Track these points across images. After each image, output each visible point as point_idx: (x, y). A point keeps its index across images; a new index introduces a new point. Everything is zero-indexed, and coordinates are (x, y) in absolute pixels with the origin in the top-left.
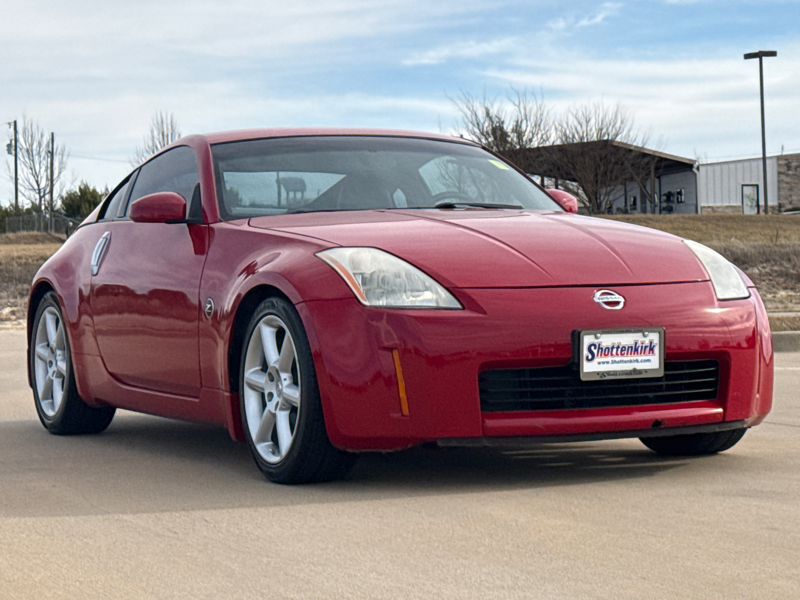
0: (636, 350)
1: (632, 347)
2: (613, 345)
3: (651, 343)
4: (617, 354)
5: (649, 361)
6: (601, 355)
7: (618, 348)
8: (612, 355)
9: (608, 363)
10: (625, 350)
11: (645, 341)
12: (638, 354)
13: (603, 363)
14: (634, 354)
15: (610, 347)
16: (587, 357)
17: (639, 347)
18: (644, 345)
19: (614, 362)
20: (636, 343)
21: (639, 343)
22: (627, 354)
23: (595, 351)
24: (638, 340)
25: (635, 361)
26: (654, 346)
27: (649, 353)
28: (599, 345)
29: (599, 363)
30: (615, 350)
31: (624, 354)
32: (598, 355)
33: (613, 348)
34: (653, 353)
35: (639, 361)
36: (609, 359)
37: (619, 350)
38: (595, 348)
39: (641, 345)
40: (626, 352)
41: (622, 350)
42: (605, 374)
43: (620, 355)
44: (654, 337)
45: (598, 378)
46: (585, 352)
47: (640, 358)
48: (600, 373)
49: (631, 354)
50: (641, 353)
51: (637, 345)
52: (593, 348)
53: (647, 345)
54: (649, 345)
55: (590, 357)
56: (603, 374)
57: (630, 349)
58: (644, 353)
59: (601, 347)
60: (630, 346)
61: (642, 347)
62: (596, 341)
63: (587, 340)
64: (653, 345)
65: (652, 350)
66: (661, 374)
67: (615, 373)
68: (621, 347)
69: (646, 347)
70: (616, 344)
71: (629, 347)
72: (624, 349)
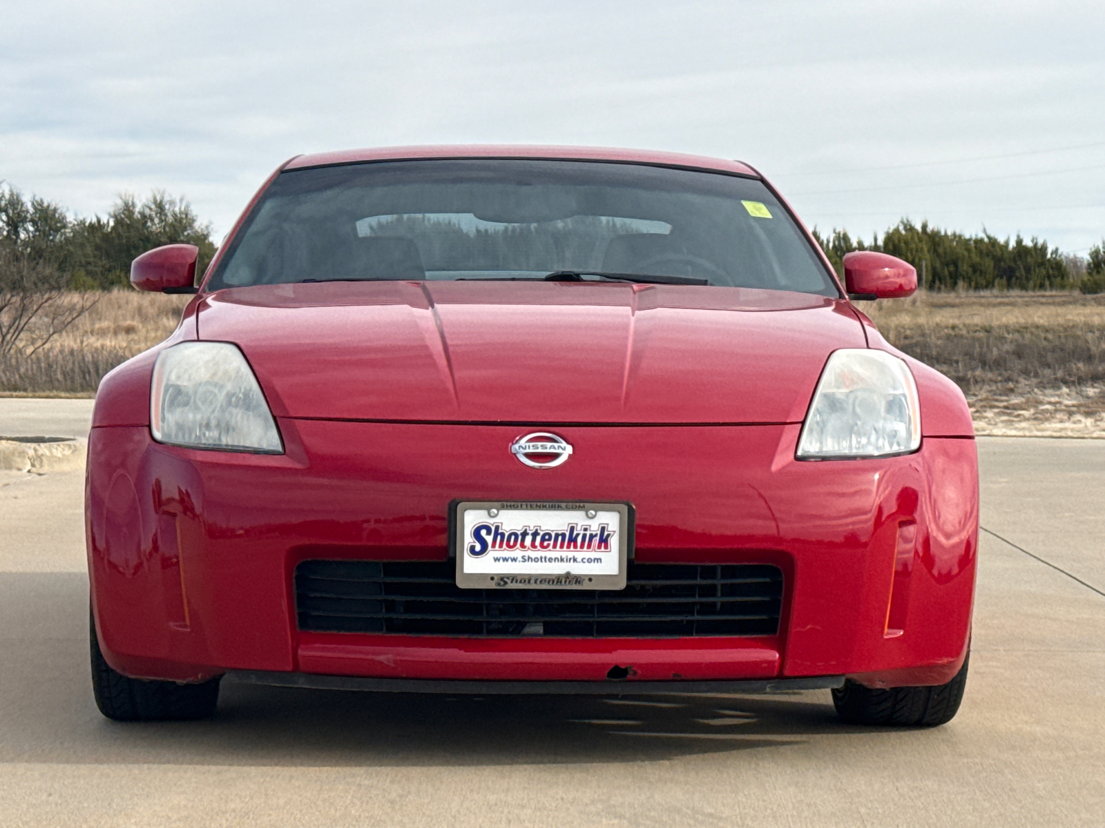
0: (573, 540)
1: (563, 535)
2: (526, 530)
3: (603, 529)
4: (533, 545)
5: (598, 560)
6: (501, 546)
7: (535, 534)
8: (523, 546)
9: (514, 560)
10: (550, 539)
11: (590, 526)
12: (575, 547)
13: (505, 560)
14: (568, 547)
15: (519, 533)
16: (472, 550)
17: (578, 535)
18: (588, 533)
19: (524, 559)
20: (572, 529)
21: (579, 528)
22: (555, 546)
23: (489, 539)
24: (577, 524)
25: (570, 559)
26: (608, 535)
27: (599, 547)
28: (497, 528)
29: (497, 559)
30: (528, 540)
31: (548, 545)
32: (494, 545)
33: (525, 534)
34: (606, 547)
35: (579, 560)
36: (517, 553)
37: (538, 539)
38: (489, 533)
39: (582, 532)
40: (552, 543)
41: (543, 540)
42: (506, 579)
43: (539, 548)
44: (610, 520)
45: (492, 585)
46: (469, 539)
47: (579, 555)
48: (496, 578)
49: (562, 546)
50: (582, 546)
51: (575, 533)
52: (483, 532)
53: (594, 533)
54: (599, 532)
55: (478, 548)
56: (503, 578)
57: (560, 538)
58: (589, 546)
59: (500, 531)
60: (560, 532)
61: (584, 536)
62: (490, 522)
63: (472, 518)
64: (606, 533)
65: (604, 541)
66: (622, 585)
67: (528, 578)
68: (542, 533)
69: (592, 537)
70: (532, 528)
71: (557, 535)
72: (547, 537)
